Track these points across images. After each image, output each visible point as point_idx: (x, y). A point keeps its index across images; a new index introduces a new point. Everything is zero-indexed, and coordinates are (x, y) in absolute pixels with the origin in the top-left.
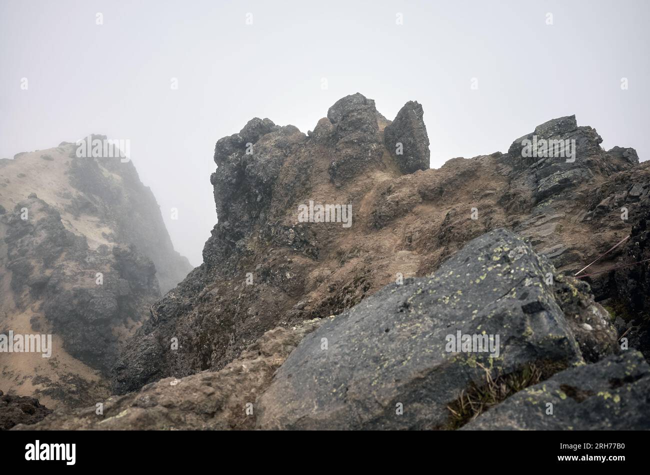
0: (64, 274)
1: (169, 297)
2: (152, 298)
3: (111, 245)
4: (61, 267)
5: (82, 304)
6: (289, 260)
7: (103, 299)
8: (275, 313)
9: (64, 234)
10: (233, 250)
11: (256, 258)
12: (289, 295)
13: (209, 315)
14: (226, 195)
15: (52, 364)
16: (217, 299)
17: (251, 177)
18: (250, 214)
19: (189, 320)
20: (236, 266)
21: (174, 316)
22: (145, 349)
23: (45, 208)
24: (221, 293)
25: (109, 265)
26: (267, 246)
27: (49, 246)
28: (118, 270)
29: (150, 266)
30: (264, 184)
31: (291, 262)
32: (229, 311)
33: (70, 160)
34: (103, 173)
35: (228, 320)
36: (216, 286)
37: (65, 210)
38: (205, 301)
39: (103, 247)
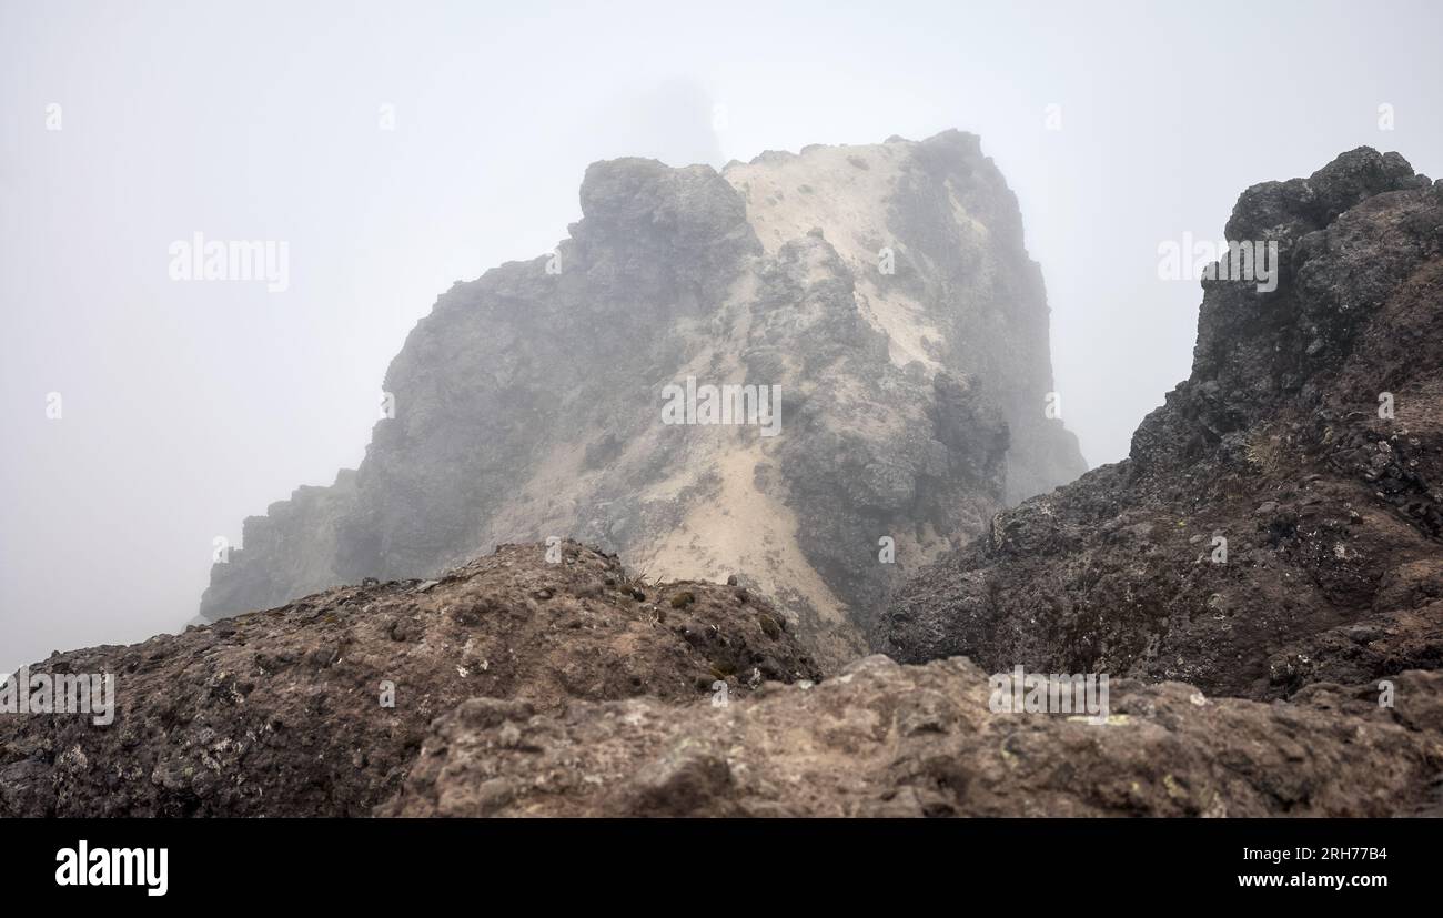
0: (833, 398)
1: (1038, 508)
2: (984, 500)
3: (932, 367)
4: (830, 384)
5: (852, 467)
6: (1354, 514)
7: (892, 470)
8: (1277, 626)
9: (853, 320)
10: (1207, 451)
11: (1263, 485)
12: (1328, 598)
13: (1114, 575)
14: (1230, 321)
15: (771, 561)
16: (1143, 549)
17: (1309, 292)
18: (1277, 377)
19: (1068, 570)
20: (1206, 488)
21: (1038, 554)
22: (959, 598)
23: (832, 262)
24: (1155, 538)
25: (919, 405)
26: (1301, 466)
27: (820, 338)
28: (935, 421)
29: (1000, 431)
30: (1341, 316)
31: (1357, 521)
32: (1164, 584)
33: (899, 174)
34: (955, 215)
35: (1157, 603)
36: (1147, 518)
37: (865, 274)
38: (1114, 542)
39: (916, 366)
